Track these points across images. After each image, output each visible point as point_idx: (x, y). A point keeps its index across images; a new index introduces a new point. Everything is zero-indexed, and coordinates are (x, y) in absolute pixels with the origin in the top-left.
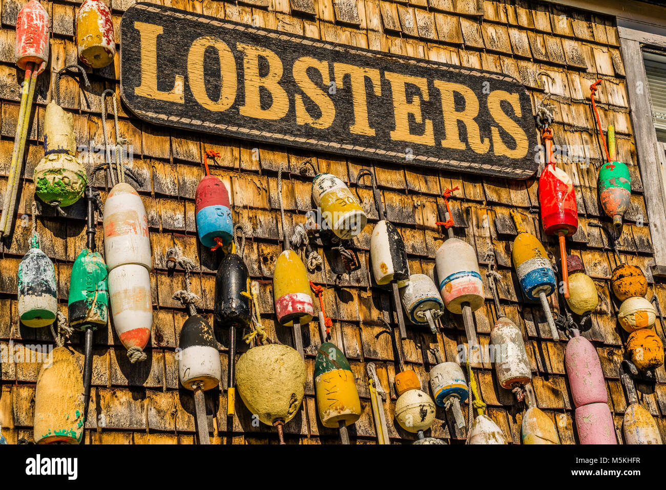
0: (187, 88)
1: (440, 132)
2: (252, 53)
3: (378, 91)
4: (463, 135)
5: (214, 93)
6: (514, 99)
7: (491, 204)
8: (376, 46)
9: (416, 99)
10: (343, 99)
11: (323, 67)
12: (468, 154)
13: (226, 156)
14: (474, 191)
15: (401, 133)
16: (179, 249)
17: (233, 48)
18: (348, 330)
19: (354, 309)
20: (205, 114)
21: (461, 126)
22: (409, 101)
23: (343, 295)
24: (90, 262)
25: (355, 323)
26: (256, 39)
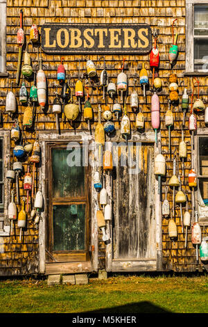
0: (57, 43)
1: (123, 44)
2: (73, 30)
3: (106, 35)
4: (130, 44)
5: (63, 43)
6: (146, 30)
7: (137, 61)
9: (117, 35)
10: (96, 39)
11: (92, 31)
12: (131, 48)
13: (66, 58)
14: (132, 58)
15: (112, 45)
16: (55, 82)
17: (68, 30)
18: (95, 97)
19: (96, 92)
20: (61, 49)
21: (129, 40)
22: (115, 36)
23: (94, 89)
24: (33, 88)
25: (97, 95)
26: (74, 27)
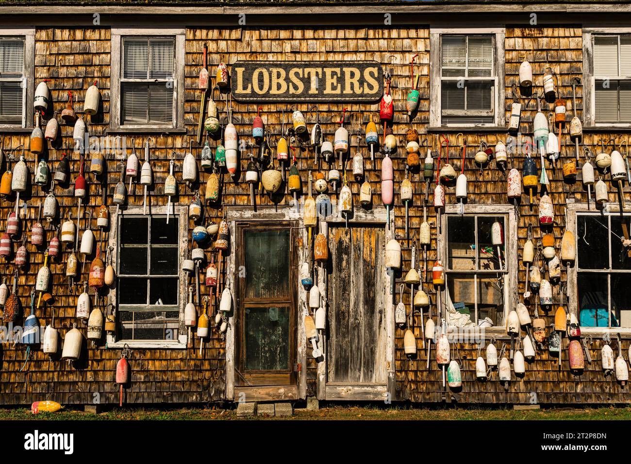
0: (252, 87)
1: (343, 88)
2: (274, 71)
3: (320, 76)
4: (352, 88)
5: (261, 88)
6: (375, 70)
7: (362, 112)
8: (323, 59)
9: (335, 77)
10: (307, 81)
11: (300, 71)
12: (354, 95)
13: (265, 108)
14: (356, 108)
15: (328, 90)
16: (250, 140)
17: (268, 70)
18: (304, 161)
19: (306, 154)
20: (258, 95)
21: (352, 84)
22: (332, 78)
23: (303, 150)
24: (220, 149)
25: (306, 159)
26: (276, 66)
